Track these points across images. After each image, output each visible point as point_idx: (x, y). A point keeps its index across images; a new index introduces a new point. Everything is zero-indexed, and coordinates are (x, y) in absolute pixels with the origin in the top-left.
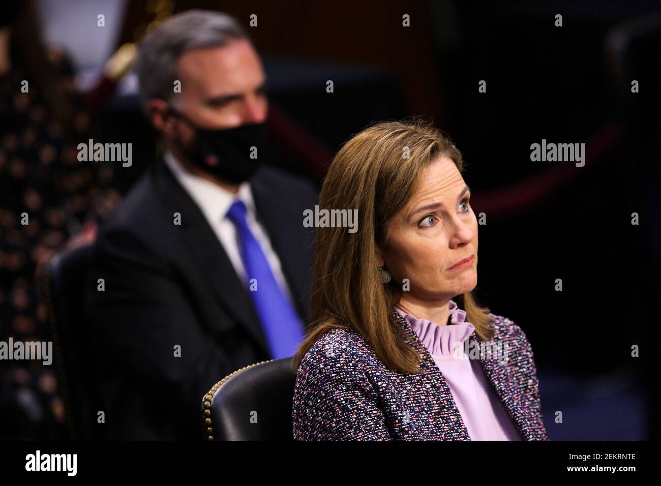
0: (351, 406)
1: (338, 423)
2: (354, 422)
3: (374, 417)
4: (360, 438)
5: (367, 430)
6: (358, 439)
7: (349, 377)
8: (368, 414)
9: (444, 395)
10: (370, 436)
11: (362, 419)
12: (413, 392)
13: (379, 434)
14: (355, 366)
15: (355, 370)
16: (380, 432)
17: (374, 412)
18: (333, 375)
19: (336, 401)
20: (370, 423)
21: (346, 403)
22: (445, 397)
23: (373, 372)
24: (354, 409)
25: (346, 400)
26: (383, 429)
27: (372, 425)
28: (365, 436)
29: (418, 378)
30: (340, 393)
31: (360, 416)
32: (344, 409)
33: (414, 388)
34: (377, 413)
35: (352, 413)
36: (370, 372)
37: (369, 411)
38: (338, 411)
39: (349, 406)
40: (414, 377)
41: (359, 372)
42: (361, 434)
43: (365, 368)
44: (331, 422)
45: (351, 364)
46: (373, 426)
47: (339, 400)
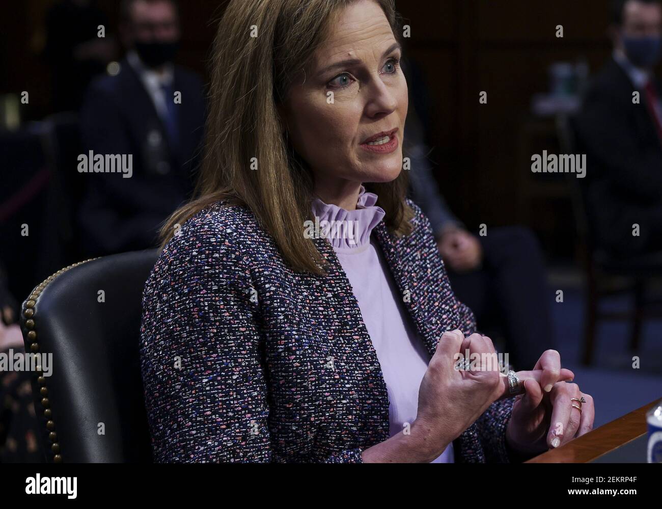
0: (214, 316)
1: (190, 333)
2: (211, 338)
3: (240, 335)
4: (211, 361)
5: (225, 352)
6: (209, 361)
7: (226, 273)
8: (232, 331)
9: (348, 309)
10: (225, 361)
11: (222, 336)
12: (310, 300)
13: (240, 360)
14: (239, 258)
15: (236, 265)
16: (241, 358)
17: (241, 329)
18: (206, 268)
19: (198, 305)
20: (231, 343)
21: (209, 310)
22: (349, 311)
23: (261, 270)
24: (216, 321)
25: (210, 306)
26: (247, 354)
27: (232, 346)
28: (218, 360)
29: (318, 283)
30: (207, 293)
31: (221, 332)
32: (205, 318)
33: (311, 296)
34: (245, 331)
35: (211, 325)
36: (257, 270)
37: (235, 328)
38: (195, 318)
39: (211, 315)
40: (313, 280)
41: (242, 268)
42: (215, 355)
43: (251, 264)
44: (183, 330)
45: (233, 256)
46: (234, 348)
47: (202, 304)
